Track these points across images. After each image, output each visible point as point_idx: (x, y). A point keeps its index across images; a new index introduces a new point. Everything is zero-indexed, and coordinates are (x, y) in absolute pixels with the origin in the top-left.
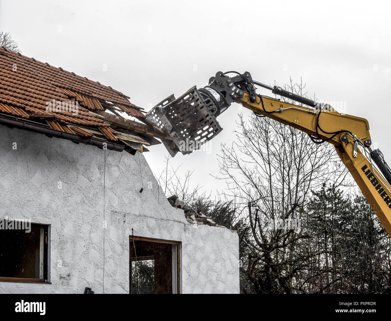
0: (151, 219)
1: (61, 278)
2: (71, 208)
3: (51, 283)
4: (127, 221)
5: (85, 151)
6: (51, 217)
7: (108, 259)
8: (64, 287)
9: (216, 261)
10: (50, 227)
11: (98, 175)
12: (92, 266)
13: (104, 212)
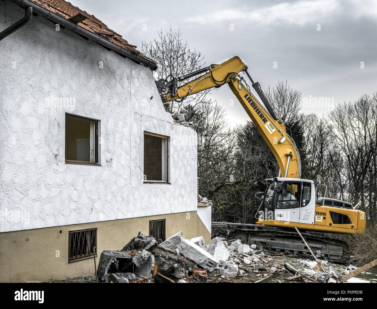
0: (155, 119)
1: (107, 161)
2: (112, 108)
3: (101, 166)
4: (143, 120)
5: (120, 65)
6: (101, 114)
7: (132, 148)
8: (109, 169)
9: (187, 151)
10: (100, 122)
11: (127, 84)
12: (124, 153)
13: (131, 113)
